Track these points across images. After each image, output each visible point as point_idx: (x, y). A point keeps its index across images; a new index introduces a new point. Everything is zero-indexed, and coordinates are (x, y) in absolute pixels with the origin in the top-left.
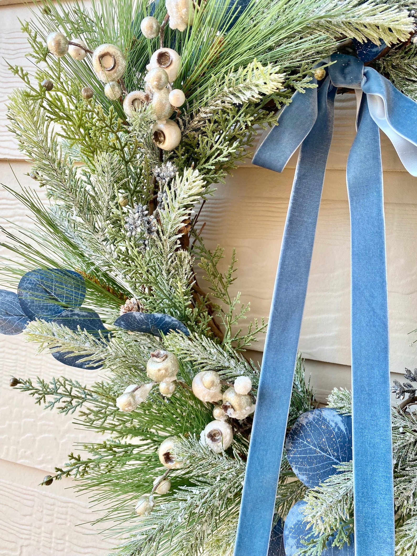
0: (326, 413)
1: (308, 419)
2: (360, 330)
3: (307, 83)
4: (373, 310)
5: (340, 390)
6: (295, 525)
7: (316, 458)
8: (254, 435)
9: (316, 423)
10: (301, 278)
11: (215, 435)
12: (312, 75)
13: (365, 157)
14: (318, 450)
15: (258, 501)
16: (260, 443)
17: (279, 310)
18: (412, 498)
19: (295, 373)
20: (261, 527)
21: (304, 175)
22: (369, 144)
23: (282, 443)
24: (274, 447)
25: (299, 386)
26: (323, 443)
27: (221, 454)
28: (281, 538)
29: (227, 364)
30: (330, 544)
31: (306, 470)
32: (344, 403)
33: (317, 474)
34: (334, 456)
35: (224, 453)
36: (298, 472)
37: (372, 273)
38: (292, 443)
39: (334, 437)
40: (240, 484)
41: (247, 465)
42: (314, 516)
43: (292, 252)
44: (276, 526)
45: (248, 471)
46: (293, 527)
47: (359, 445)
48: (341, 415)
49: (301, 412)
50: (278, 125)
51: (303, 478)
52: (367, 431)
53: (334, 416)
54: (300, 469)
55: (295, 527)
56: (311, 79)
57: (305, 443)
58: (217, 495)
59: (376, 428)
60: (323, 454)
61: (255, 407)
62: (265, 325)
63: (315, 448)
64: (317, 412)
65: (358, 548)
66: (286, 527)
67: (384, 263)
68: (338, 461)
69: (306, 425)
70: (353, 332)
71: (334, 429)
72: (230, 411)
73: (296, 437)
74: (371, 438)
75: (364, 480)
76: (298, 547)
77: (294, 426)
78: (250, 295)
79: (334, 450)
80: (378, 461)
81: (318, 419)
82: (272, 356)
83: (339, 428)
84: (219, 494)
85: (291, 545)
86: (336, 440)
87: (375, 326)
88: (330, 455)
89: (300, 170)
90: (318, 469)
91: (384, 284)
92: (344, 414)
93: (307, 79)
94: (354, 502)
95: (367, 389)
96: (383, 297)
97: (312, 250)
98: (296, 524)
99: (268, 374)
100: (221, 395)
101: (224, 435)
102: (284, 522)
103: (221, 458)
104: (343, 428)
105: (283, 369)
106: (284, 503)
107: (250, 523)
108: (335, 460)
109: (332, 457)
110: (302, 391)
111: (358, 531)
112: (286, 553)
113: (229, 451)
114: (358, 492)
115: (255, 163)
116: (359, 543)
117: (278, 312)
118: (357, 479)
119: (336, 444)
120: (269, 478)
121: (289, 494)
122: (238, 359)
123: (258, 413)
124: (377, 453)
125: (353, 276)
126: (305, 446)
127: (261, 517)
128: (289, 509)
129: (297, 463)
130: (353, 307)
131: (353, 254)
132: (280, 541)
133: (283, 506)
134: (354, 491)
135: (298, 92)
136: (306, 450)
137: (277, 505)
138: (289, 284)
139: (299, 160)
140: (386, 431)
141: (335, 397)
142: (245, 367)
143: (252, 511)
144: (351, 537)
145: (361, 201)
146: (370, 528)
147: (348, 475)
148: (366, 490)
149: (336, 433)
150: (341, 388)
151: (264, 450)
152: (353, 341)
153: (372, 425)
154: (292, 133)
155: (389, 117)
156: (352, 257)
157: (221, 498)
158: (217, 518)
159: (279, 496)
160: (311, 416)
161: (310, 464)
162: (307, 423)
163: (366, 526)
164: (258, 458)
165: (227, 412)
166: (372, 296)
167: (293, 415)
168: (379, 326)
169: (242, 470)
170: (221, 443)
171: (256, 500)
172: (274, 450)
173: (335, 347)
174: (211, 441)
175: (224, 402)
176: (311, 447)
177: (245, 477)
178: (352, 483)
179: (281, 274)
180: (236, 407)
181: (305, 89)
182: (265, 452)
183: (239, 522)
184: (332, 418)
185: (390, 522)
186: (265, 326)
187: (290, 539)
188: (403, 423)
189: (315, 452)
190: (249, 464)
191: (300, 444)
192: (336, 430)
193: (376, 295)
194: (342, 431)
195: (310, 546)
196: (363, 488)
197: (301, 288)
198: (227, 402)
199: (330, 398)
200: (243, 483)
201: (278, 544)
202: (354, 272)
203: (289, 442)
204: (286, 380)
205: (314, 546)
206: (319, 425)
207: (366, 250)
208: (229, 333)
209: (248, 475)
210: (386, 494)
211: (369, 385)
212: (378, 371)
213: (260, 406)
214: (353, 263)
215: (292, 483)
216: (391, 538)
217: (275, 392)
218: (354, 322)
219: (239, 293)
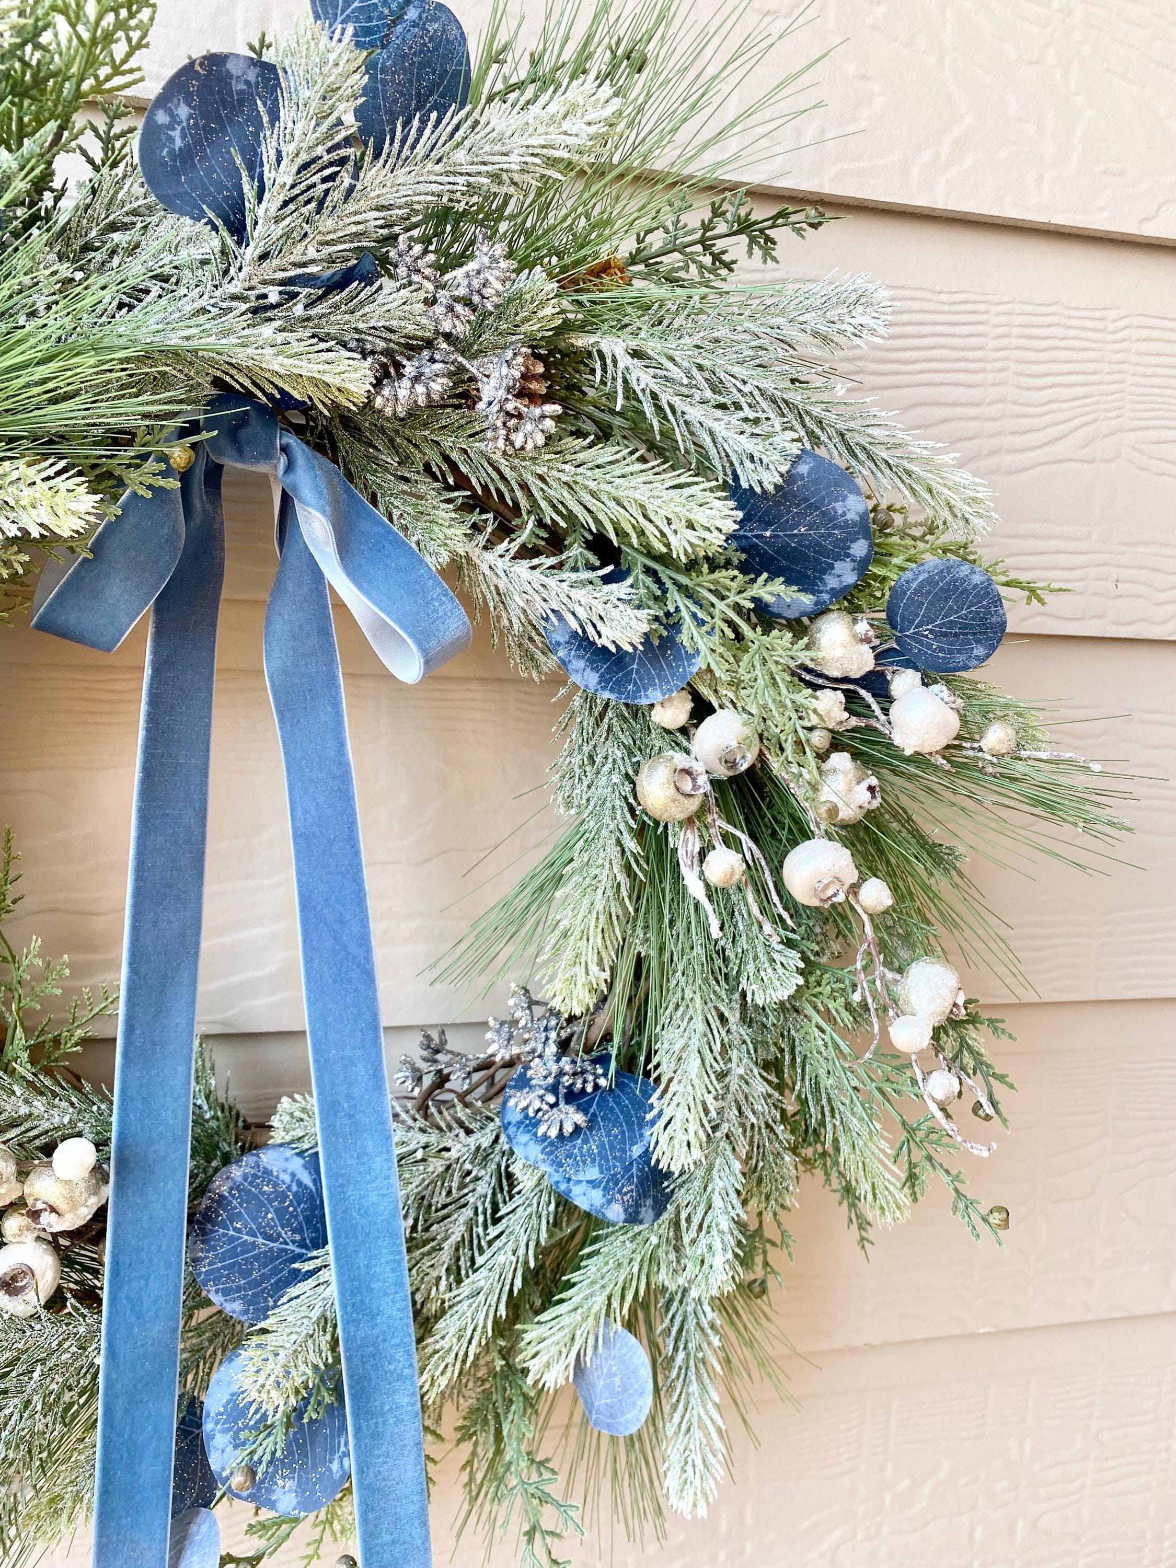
0: (268, 1158)
1: (233, 1179)
2: (323, 992)
3: (154, 475)
4: (345, 948)
5: (294, 1100)
6: (225, 1406)
7: (256, 1258)
8: (113, 1252)
9: (251, 1184)
10: (186, 892)
11: (14, 1279)
12: (163, 458)
13: (301, 627)
14: (260, 1240)
15: (139, 1386)
16: (130, 1265)
17: (143, 971)
18: (444, 1278)
19: (193, 1083)
20: (152, 1437)
21: (166, 662)
22: (306, 600)
23: (181, 1251)
24: (162, 1263)
25: (206, 1107)
26: (268, 1225)
27: (36, 1317)
28: (199, 1437)
29: (24, 1110)
30: (300, 1417)
31: (238, 1289)
32: (306, 1127)
33: (263, 1291)
34: (293, 1242)
35: (43, 1314)
36: (222, 1299)
37: (338, 873)
38: (203, 1242)
39: (291, 1205)
40: (92, 1365)
41: (104, 1321)
42: (263, 1386)
43: (159, 839)
44: (184, 1418)
45: (108, 1333)
46: (222, 1409)
47: (340, 1215)
48: (301, 1154)
49: (214, 1164)
50: (91, 556)
51: (234, 1308)
52: (352, 1187)
53: (287, 1160)
54: (225, 1292)
55: (226, 1410)
56: (163, 466)
57: (231, 1233)
58: (39, 1407)
59: (368, 1177)
60: (272, 1245)
61: (108, 1191)
62: (110, 1000)
63: (253, 1239)
64: (248, 1159)
65: (352, 1407)
66: (208, 1415)
67: (357, 853)
68: (303, 1251)
69: (230, 1193)
70: (308, 998)
71: (289, 1188)
72: (47, 1219)
73: (209, 1226)
74: (361, 1198)
75: (354, 1279)
76: (236, 1447)
77: (205, 1202)
78: (58, 910)
79: (294, 1231)
80: (378, 1238)
81: (255, 1176)
82: (138, 1074)
83: (300, 1183)
84: (44, 1403)
85: (221, 1446)
86: (295, 1210)
87: (350, 981)
88: (287, 1244)
89: (156, 652)
90: (264, 1278)
91: (361, 894)
92: (307, 1150)
93: (151, 465)
94: (339, 1330)
95: (346, 1106)
96: (362, 921)
97: (204, 826)
98: (228, 1403)
99: (131, 1115)
100: (19, 1185)
101: (38, 1274)
102: (202, 1403)
103: (38, 1327)
104: (307, 1180)
105: (164, 1096)
106: (198, 1366)
107: (126, 1437)
108: (298, 1250)
109: (291, 1247)
110: (213, 1118)
111: (350, 1377)
112: (213, 1468)
113: (55, 1302)
114: (344, 1306)
115: (40, 627)
116: (354, 1397)
117: (139, 978)
118: (341, 1284)
119: (296, 1217)
120: (159, 1332)
121: (206, 1344)
122: (52, 1091)
123: (116, 1204)
124: (375, 1224)
125: (299, 881)
126: (232, 1239)
127: (150, 1415)
128: (209, 1374)
129: (216, 1281)
130: (304, 947)
131: (295, 835)
132: (197, 1445)
133: (197, 1373)
134: (337, 1307)
135: (135, 494)
136: (235, 1247)
137: (184, 1375)
138: (159, 910)
139: (150, 630)
140: (387, 1178)
141: (287, 1118)
142: (72, 1104)
143: (126, 1411)
144: (338, 1391)
145: (302, 720)
146: (372, 1362)
147: (324, 1275)
148: (359, 1298)
149: (295, 1195)
150: (297, 1097)
151: (141, 1277)
152: (310, 1016)
153: (360, 1173)
154: (128, 579)
155: (341, 559)
156: (294, 840)
157: (48, 1408)
158: (45, 1455)
159: (185, 1356)
160: (236, 1172)
161: (246, 1274)
162: (231, 1189)
163: (364, 1363)
164: (128, 1298)
165: (39, 1223)
166: (341, 921)
167: (197, 1175)
168: (358, 979)
169: (93, 1333)
170: (33, 1293)
171: (135, 1386)
172: (163, 1271)
173: (277, 997)
174: (7, 1296)
175: (30, 1201)
176: (246, 1237)
177: (102, 1347)
178: (332, 1291)
179: (138, 893)
180: (62, 1206)
181: (150, 487)
182: (143, 1282)
183: (99, 1445)
184: (283, 1165)
185: (406, 1340)
186: (112, 1002)
187: (218, 1436)
188: (423, 1139)
189: (254, 1245)
190: (109, 1319)
191: (219, 1239)
192: (294, 1188)
193: (348, 918)
194: (306, 1187)
195: (262, 1436)
196: (353, 1294)
197: (187, 914)
198: (36, 1200)
199: (275, 1121)
200: (100, 1361)
201: (194, 1452)
202: (300, 873)
203: (195, 1243)
204: (175, 1118)
205: (269, 1435)
206: (256, 1187)
207: (321, 826)
208: (19, 1030)
209: (109, 1342)
210: (396, 1293)
211: (349, 1097)
212: (364, 1067)
213: (120, 1189)
214: (297, 852)
215: (210, 1317)
216: (411, 1366)
217: (153, 1148)
218: (308, 977)
219: (36, 943)
